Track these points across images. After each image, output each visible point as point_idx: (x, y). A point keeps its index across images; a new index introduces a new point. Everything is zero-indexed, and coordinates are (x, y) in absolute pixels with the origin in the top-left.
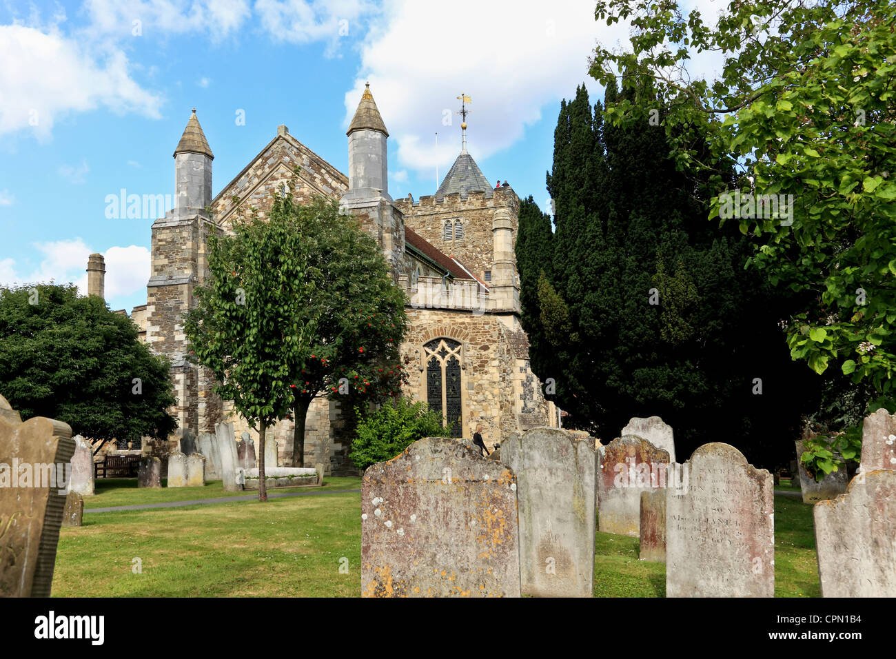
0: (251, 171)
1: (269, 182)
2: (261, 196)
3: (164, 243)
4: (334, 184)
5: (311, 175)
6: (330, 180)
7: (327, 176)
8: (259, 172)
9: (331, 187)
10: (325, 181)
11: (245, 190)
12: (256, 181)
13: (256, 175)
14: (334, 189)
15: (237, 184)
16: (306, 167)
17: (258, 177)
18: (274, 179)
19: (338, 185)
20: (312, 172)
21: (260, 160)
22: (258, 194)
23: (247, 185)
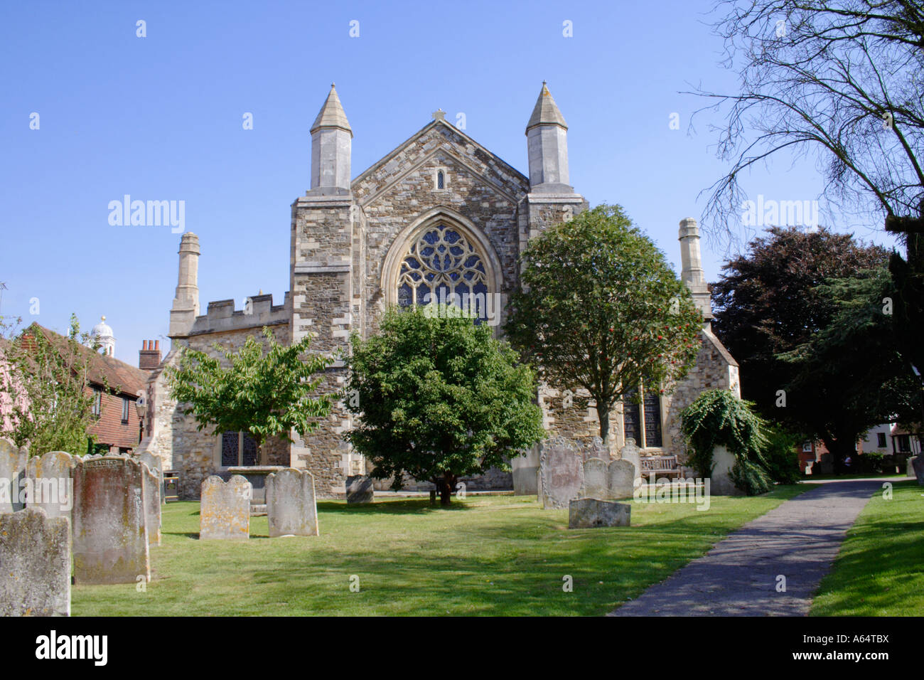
0: (402, 155)
1: (425, 168)
2: (414, 182)
3: (314, 225)
4: (505, 176)
5: (477, 165)
6: (500, 172)
7: (496, 168)
8: (412, 157)
9: (502, 180)
10: (493, 173)
11: (394, 175)
12: (409, 165)
13: (408, 160)
14: (506, 182)
15: (384, 167)
16: (471, 157)
17: (412, 162)
18: (430, 165)
19: (510, 178)
20: (479, 162)
21: (414, 144)
22: (410, 179)
23: (397, 169)
